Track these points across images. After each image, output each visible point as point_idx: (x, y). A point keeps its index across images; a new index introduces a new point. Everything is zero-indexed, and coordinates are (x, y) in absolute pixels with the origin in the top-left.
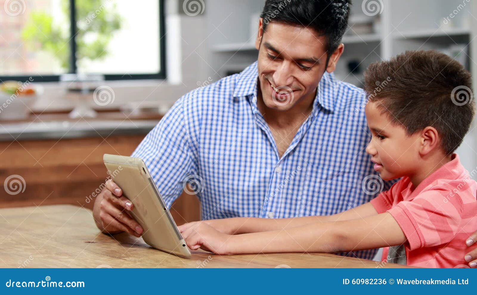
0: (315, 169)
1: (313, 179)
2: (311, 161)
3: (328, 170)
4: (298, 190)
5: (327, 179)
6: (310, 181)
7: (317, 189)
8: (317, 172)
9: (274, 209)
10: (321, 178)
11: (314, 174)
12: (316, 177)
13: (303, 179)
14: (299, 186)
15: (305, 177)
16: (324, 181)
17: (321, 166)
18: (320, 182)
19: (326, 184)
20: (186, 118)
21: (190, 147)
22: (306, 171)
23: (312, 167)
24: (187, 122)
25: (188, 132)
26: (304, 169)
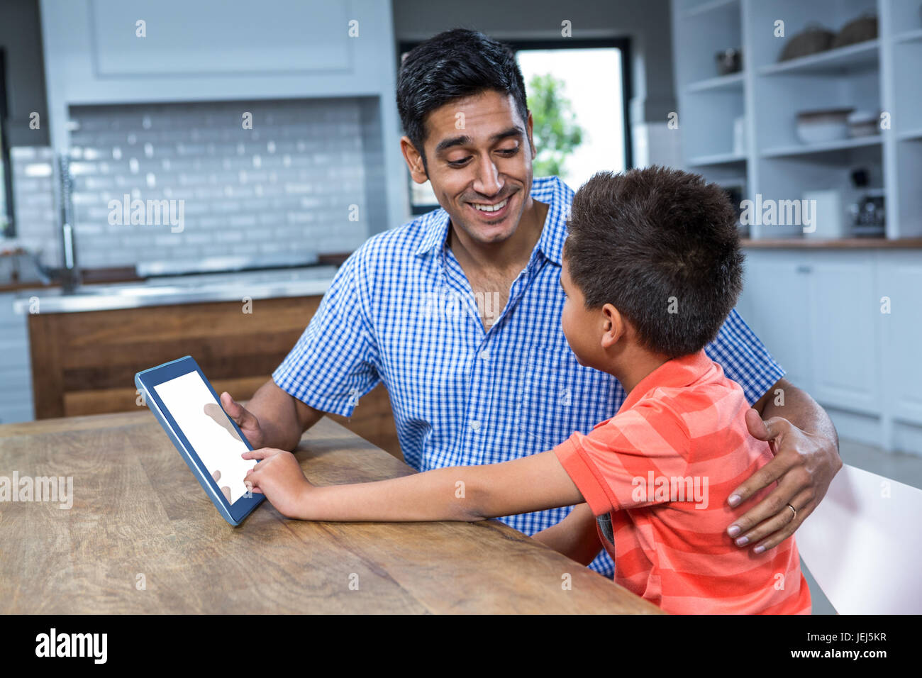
0: (540, 353)
1: (539, 369)
2: (536, 340)
3: (560, 353)
4: (517, 387)
5: (559, 368)
6: (534, 371)
7: (544, 385)
8: (544, 358)
9: (480, 416)
10: (551, 367)
11: (540, 361)
12: (543, 365)
13: (523, 368)
14: (518, 379)
15: (527, 365)
16: (554, 371)
17: (550, 348)
18: (550, 373)
19: (558, 375)
20: (357, 278)
21: (363, 322)
22: (529, 356)
23: (537, 349)
24: (357, 285)
25: (359, 298)
26: (525, 354)
